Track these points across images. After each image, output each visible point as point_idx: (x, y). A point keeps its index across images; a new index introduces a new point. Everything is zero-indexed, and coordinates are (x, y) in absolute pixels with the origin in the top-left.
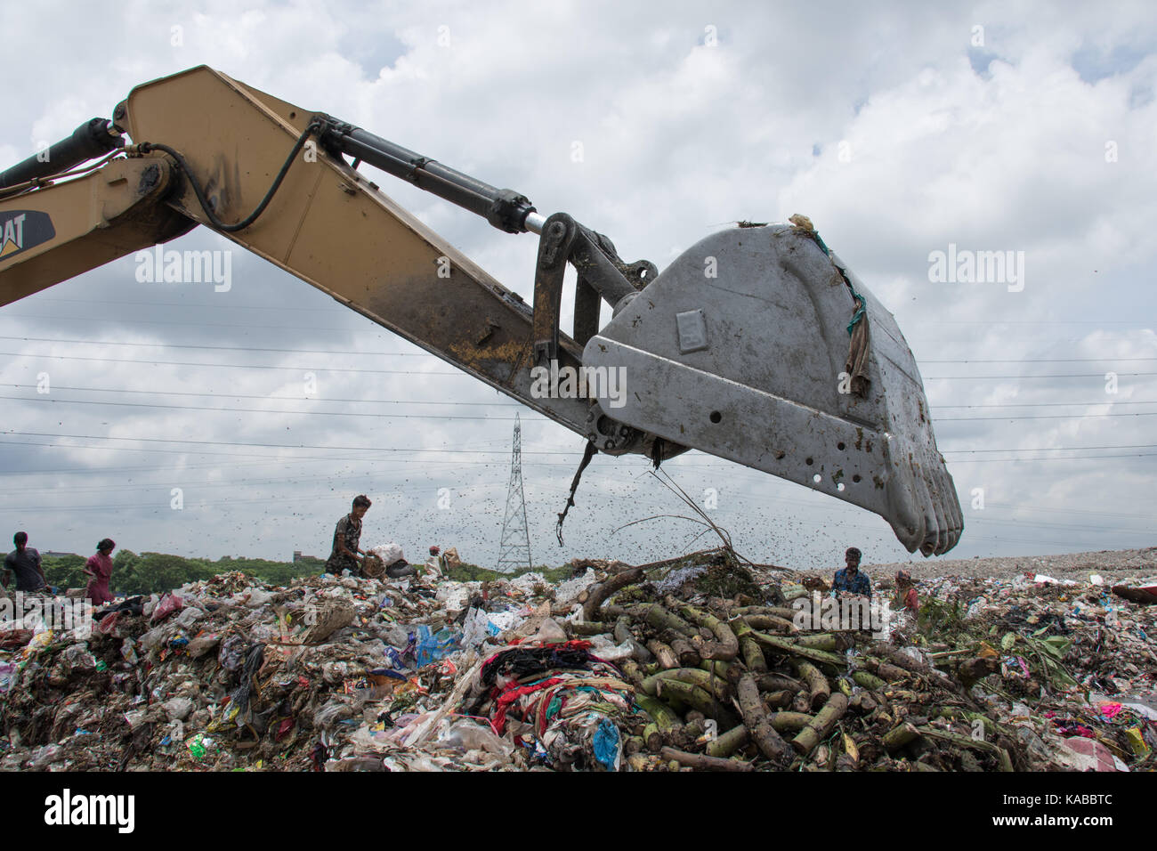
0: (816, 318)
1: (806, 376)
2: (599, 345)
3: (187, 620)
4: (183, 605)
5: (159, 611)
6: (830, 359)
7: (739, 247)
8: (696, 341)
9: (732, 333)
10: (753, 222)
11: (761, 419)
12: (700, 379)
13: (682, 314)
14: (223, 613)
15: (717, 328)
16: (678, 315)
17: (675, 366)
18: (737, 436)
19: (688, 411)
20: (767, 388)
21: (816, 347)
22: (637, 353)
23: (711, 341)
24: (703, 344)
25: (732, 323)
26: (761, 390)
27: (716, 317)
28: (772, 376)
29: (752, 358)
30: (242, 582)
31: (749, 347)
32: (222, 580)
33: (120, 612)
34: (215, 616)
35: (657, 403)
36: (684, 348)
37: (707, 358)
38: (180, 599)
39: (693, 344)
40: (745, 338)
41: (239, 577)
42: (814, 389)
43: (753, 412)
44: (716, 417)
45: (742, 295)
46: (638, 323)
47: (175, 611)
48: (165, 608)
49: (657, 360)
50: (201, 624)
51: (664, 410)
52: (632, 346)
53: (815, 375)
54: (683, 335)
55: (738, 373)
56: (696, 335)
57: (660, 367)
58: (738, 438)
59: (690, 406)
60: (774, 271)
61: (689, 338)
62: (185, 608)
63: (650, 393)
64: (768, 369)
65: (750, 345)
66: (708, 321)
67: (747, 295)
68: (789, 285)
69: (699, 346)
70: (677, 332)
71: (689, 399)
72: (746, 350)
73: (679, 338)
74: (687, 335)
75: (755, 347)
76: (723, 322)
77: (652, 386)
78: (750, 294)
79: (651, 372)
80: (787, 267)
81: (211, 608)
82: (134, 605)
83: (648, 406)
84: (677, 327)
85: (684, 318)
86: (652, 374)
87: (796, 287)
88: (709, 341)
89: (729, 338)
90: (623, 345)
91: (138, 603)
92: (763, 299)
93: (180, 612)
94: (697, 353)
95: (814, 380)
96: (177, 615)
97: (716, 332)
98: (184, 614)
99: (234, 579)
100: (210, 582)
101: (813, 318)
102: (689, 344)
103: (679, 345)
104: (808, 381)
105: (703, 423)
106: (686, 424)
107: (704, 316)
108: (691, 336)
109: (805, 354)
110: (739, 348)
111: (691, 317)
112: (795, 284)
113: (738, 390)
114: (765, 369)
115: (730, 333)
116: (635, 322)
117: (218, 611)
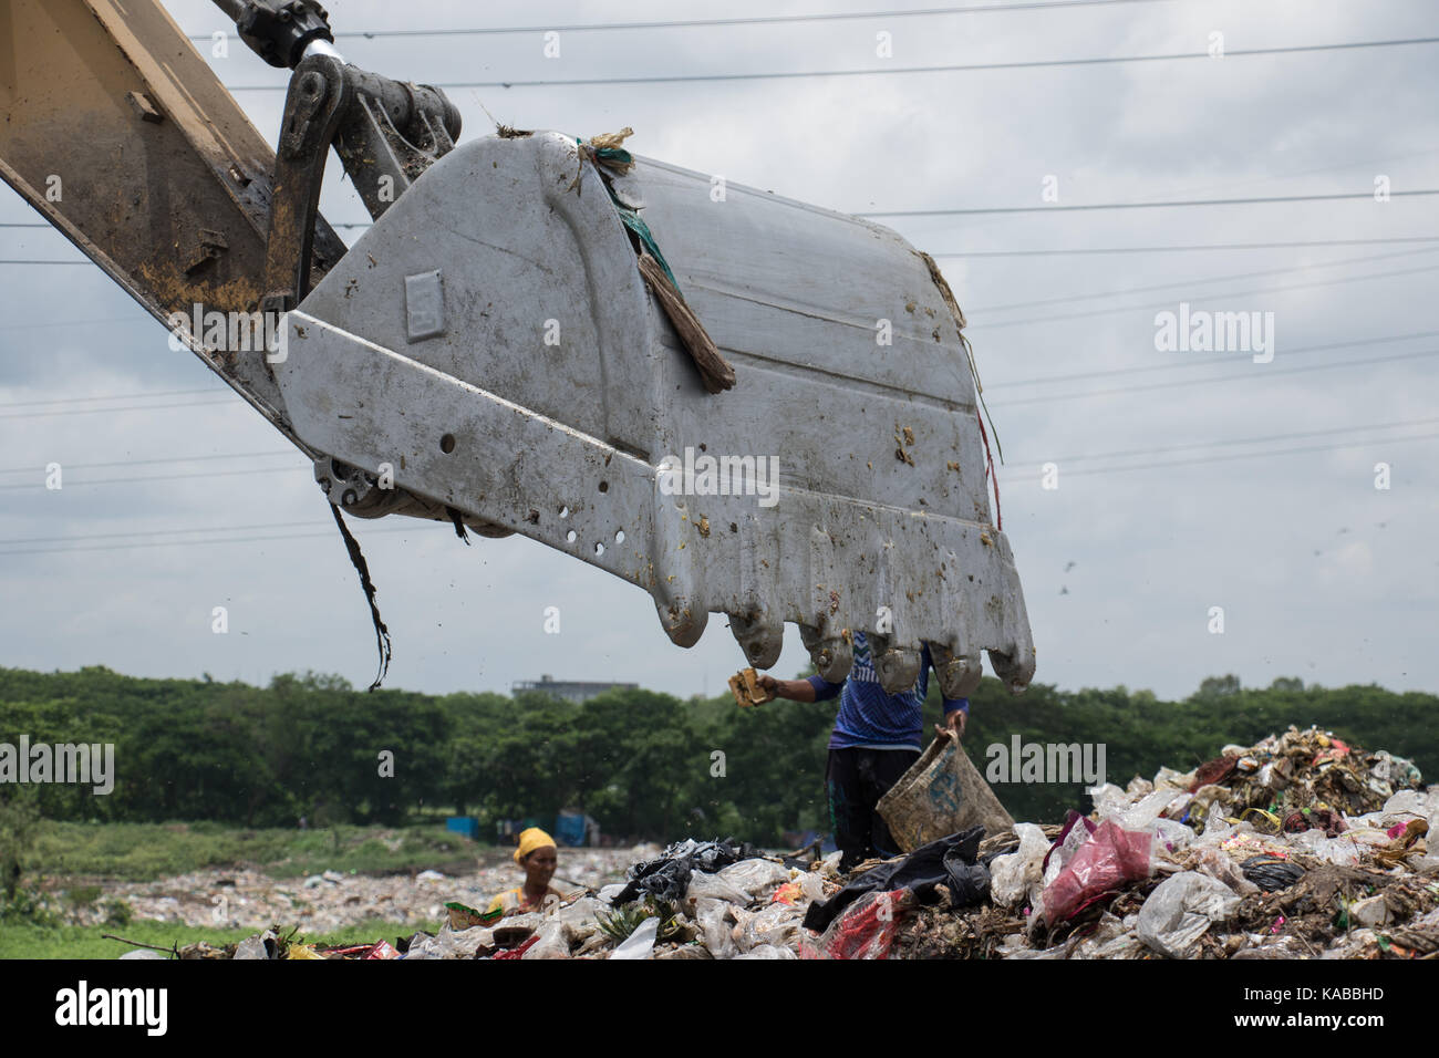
0: (586, 287)
1: (569, 378)
2: (296, 327)
3: (1175, 924)
4: (1155, 863)
5: (1061, 888)
6: (600, 353)
7: (493, 171)
8: (430, 322)
9: (477, 311)
10: (517, 128)
11: (506, 446)
12: (430, 382)
13: (413, 278)
14: (1320, 897)
15: (459, 302)
16: (409, 279)
17: (396, 362)
18: (473, 473)
19: (412, 433)
20: (518, 398)
21: (584, 334)
22: (346, 341)
23: (449, 322)
24: (438, 327)
25: (478, 294)
26: (510, 400)
27: (458, 284)
28: (526, 379)
29: (503, 351)
30: (1337, 776)
31: (498, 333)
32: (1254, 771)
33: (905, 890)
34: (1290, 909)
35: (371, 421)
36: (414, 333)
37: (444, 350)
38: (1142, 839)
39: (425, 326)
40: (493, 319)
41: (1322, 758)
42: (578, 400)
43: (496, 435)
44: (447, 443)
45: (494, 248)
46: (353, 291)
47: (1125, 885)
48: (1084, 875)
49: (375, 352)
50: (1235, 939)
51: (379, 432)
52: (343, 328)
53: (580, 377)
54: (412, 312)
55: (482, 374)
56: (427, 315)
57: (376, 362)
58: (475, 477)
59: (415, 426)
60: (538, 209)
61: (419, 318)
62: (1162, 875)
63: (362, 406)
64: (521, 367)
65: (500, 330)
66: (448, 290)
67: (501, 249)
68: (555, 234)
69: (431, 331)
70: (405, 309)
71: (414, 415)
72: (494, 338)
73: (406, 317)
74: (418, 313)
75: (507, 334)
76: (468, 292)
77: (366, 395)
78: (504, 248)
79: (364, 372)
80: (553, 205)
81: (1265, 875)
82: (955, 867)
83: (358, 426)
84: (405, 300)
85: (414, 284)
86: (367, 373)
87: (563, 237)
88: (446, 322)
89: (474, 318)
90: (329, 327)
91: (970, 859)
92: (521, 256)
93: (1146, 892)
94: (430, 341)
95: (578, 385)
96: (1135, 904)
97: (457, 308)
98: (1164, 897)
99: (1301, 762)
100: (1204, 777)
101: (582, 288)
102: (419, 328)
103: (406, 328)
104: (571, 386)
105: (430, 454)
106: (409, 455)
107: (442, 282)
108: (423, 313)
109: (569, 345)
110: (485, 335)
111: (422, 284)
112: (562, 234)
113: (478, 400)
114: (518, 366)
115: (475, 310)
116: (349, 289)
117: (1301, 890)
